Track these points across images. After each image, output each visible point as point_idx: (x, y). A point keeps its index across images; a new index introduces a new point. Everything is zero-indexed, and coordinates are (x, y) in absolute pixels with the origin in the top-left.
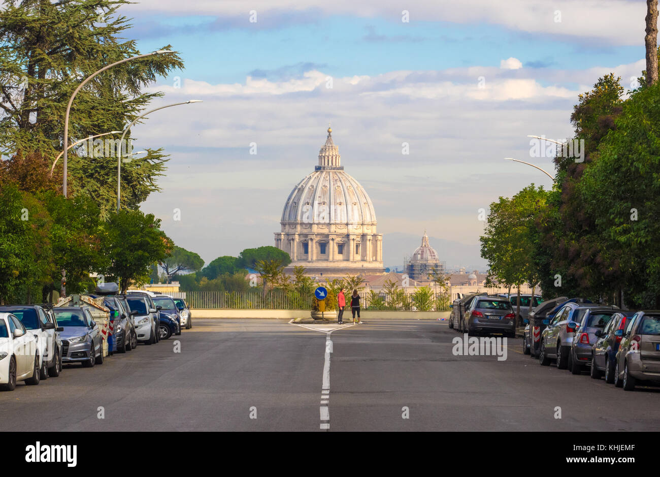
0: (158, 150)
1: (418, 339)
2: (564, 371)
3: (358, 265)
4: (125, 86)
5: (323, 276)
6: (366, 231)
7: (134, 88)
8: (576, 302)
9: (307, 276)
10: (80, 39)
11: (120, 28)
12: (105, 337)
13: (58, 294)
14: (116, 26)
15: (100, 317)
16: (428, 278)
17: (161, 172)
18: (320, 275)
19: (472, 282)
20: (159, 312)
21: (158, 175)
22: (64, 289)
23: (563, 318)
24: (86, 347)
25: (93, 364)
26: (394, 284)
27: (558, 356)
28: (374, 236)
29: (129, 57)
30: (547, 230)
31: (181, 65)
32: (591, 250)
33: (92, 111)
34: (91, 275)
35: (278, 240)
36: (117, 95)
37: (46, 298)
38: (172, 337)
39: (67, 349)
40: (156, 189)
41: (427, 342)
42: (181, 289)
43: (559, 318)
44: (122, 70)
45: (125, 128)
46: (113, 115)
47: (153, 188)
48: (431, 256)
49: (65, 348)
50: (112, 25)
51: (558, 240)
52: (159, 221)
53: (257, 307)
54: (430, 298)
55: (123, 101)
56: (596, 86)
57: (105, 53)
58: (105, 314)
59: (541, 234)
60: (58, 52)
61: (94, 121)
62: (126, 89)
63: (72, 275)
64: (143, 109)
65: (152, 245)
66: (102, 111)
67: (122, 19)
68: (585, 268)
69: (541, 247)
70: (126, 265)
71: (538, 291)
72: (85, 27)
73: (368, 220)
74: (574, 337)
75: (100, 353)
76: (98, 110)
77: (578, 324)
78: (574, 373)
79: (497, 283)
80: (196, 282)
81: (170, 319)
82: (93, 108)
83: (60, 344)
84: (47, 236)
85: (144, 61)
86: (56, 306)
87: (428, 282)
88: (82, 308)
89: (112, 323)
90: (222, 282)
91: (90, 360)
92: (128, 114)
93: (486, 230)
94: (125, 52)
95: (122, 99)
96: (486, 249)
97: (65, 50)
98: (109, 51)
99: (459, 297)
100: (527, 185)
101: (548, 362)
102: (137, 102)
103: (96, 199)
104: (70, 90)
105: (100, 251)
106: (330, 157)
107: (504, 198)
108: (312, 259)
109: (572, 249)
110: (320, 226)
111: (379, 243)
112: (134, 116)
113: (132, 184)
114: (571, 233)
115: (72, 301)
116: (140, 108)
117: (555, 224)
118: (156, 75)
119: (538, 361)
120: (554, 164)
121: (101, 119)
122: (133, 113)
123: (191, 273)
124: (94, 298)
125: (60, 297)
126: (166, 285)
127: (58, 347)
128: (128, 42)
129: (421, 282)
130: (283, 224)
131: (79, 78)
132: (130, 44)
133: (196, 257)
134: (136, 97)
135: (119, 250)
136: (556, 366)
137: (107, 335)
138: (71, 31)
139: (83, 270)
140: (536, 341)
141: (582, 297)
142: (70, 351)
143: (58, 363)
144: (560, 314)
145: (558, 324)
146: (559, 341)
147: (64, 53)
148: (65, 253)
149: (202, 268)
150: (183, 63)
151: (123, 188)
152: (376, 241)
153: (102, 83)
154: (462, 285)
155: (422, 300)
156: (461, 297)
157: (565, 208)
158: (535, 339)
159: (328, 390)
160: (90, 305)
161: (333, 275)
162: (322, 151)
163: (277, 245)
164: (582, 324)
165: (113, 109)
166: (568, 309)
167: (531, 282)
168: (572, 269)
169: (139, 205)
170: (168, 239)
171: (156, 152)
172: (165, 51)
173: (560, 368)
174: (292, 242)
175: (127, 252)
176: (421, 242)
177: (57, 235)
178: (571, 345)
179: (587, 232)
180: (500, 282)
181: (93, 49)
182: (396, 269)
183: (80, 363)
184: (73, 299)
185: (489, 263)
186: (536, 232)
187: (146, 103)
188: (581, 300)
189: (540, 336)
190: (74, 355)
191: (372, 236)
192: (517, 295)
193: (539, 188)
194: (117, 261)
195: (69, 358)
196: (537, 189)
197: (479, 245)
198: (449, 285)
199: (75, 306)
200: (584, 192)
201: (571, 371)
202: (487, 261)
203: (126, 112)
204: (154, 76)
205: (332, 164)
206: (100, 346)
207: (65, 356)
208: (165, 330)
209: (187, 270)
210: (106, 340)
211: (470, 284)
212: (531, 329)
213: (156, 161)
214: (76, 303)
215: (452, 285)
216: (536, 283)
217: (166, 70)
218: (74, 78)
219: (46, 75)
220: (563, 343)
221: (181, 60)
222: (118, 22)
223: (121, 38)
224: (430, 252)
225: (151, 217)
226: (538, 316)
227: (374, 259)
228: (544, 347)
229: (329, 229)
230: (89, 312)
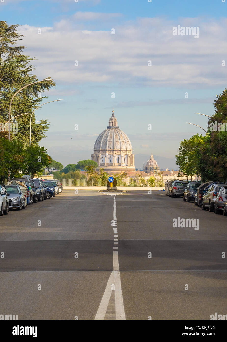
0: (46, 120)
1: (151, 199)
2: (212, 212)
3: (125, 167)
4: (32, 94)
5: (111, 172)
6: (128, 153)
7: (36, 95)
8: (217, 184)
9: (105, 172)
10: (14, 75)
11: (30, 70)
12: (26, 198)
13: (7, 180)
14: (29, 69)
15: (24, 190)
16: (153, 173)
17: (47, 129)
18: (109, 172)
19: (171, 175)
20: (46, 187)
21: (45, 130)
22: (9, 178)
23: (212, 190)
24: (18, 202)
25: (21, 209)
26: (140, 175)
27: (209, 206)
28: (131, 155)
29: (34, 82)
30: (205, 153)
31: (54, 85)
32: (223, 161)
33: (19, 104)
34: (19, 172)
35: (92, 157)
36: (29, 98)
37: (2, 182)
38: (51, 198)
39: (11, 203)
40: (45, 136)
41: (155, 200)
42: (54, 178)
43: (210, 190)
44: (31, 87)
45: (32, 111)
46: (28, 106)
47: (43, 136)
48: (154, 163)
49: (10, 202)
50: (27, 69)
51: (209, 157)
52: (46, 150)
53: (85, 185)
54: (155, 181)
55: (32, 100)
56: (223, 92)
57: (24, 81)
58: (26, 189)
59: (201, 155)
60: (6, 80)
61: (20, 109)
62: (33, 95)
63: (12, 172)
64: (40, 104)
65: (44, 160)
66: (23, 104)
67: (31, 66)
68: (220, 169)
69: (202, 160)
70: (33, 168)
71: (200, 179)
72: (16, 70)
73: (129, 149)
74: (216, 198)
75: (24, 204)
76: (21, 104)
77: (218, 193)
78: (216, 214)
79: (183, 175)
80: (60, 175)
81: (51, 190)
82: (20, 103)
83: (8, 201)
84: (3, 156)
85: (40, 83)
86: (6, 185)
87: (153, 174)
88: (16, 186)
89: (28, 192)
90: (70, 175)
91: (20, 207)
92: (34, 105)
93: (178, 153)
94: (32, 80)
95: (31, 100)
96: (178, 161)
97: (9, 80)
98: (26, 80)
99: (167, 181)
100: (195, 134)
101: (205, 209)
102: (37, 100)
103: (21, 140)
104: (10, 96)
105: (23, 162)
106: (113, 123)
107: (186, 139)
108: (106, 165)
109: (215, 161)
110: (109, 151)
111: (133, 158)
112: (36, 106)
113: (35, 134)
114: (215, 154)
115: (13, 183)
116: (38, 103)
117: (208, 151)
118: (44, 89)
119: (201, 209)
120: (208, 125)
121: (23, 108)
122: (36, 105)
123: (58, 171)
124: (21, 182)
125: (8, 181)
126: (48, 176)
127: (7, 202)
128: (34, 76)
129: (150, 174)
130: (95, 151)
131: (14, 91)
132: (34, 77)
133: (60, 164)
134: (37, 99)
135: (31, 162)
136: (209, 211)
137: (26, 197)
138: (11, 72)
139: (16, 170)
140: (200, 200)
141: (219, 181)
142: (12, 204)
143: (7, 209)
144: (210, 188)
145: (210, 193)
146: (210, 200)
147: (8, 81)
148: (9, 164)
149: (62, 169)
150: (55, 84)
151: (32, 136)
152: (132, 157)
153: (23, 93)
154: (167, 176)
155: (152, 182)
156: (168, 181)
157: (212, 144)
158: (199, 199)
159: (116, 220)
160: (20, 185)
161: (115, 172)
162: (110, 120)
163: (92, 159)
164: (219, 193)
165: (27, 103)
166: (213, 186)
167: (197, 175)
168: (215, 170)
169: (37, 143)
170: (50, 157)
171: (45, 121)
172: (48, 79)
173: (211, 211)
174: (98, 158)
175: (34, 163)
176: (150, 157)
177: (6, 156)
178: (215, 202)
179: (221, 154)
180: (184, 175)
181: (19, 79)
182: (140, 169)
183: (16, 209)
184: (13, 182)
185: (180, 167)
186: (200, 154)
187: (41, 101)
188: (219, 183)
189: (202, 198)
190: (14, 205)
191: (130, 155)
192: (191, 180)
193: (200, 135)
194: (30, 166)
195: (12, 207)
196: (199, 135)
197: (175, 160)
198: (162, 175)
199: (14, 185)
200: (220, 137)
201: (215, 213)
202: (179, 166)
203: (33, 105)
204: (43, 90)
205: (114, 125)
206: (24, 202)
207: (10, 206)
208: (49, 195)
209: (56, 170)
210: (26, 199)
211: (170, 175)
212: (198, 195)
213: (45, 125)
214: (14, 184)
215: (163, 176)
216: (199, 175)
217: (49, 87)
218: (12, 91)
219: (1, 90)
220: (212, 201)
221: (54, 83)
222: (29, 68)
223: (31, 74)
224: (154, 162)
225: (43, 148)
226: (201, 189)
227: (131, 165)
228: (203, 203)
229: (113, 152)
230: (19, 188)
